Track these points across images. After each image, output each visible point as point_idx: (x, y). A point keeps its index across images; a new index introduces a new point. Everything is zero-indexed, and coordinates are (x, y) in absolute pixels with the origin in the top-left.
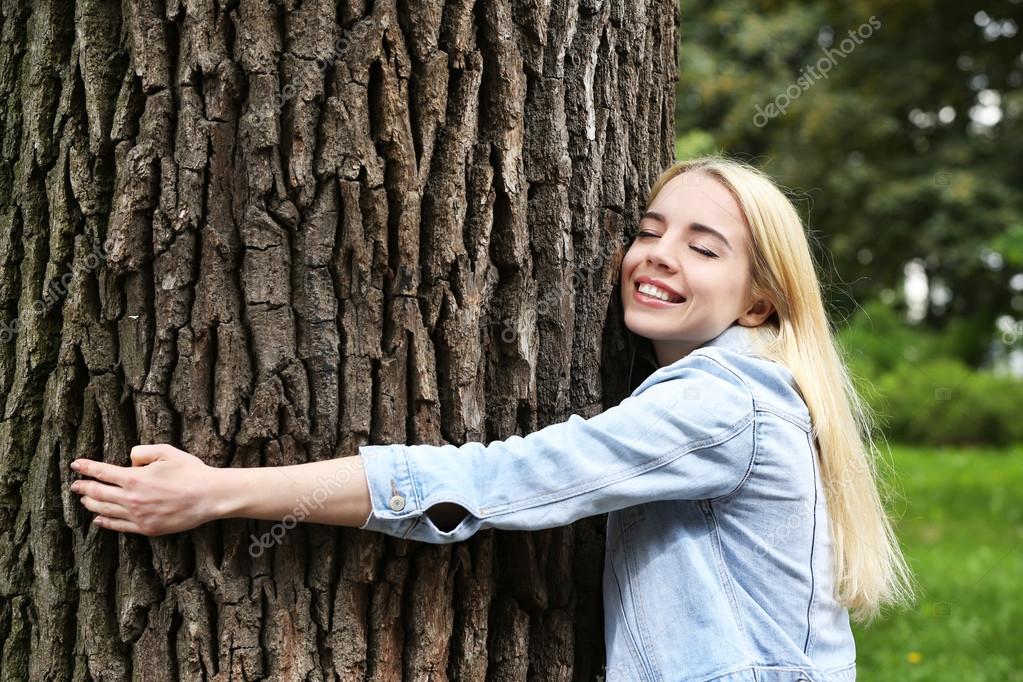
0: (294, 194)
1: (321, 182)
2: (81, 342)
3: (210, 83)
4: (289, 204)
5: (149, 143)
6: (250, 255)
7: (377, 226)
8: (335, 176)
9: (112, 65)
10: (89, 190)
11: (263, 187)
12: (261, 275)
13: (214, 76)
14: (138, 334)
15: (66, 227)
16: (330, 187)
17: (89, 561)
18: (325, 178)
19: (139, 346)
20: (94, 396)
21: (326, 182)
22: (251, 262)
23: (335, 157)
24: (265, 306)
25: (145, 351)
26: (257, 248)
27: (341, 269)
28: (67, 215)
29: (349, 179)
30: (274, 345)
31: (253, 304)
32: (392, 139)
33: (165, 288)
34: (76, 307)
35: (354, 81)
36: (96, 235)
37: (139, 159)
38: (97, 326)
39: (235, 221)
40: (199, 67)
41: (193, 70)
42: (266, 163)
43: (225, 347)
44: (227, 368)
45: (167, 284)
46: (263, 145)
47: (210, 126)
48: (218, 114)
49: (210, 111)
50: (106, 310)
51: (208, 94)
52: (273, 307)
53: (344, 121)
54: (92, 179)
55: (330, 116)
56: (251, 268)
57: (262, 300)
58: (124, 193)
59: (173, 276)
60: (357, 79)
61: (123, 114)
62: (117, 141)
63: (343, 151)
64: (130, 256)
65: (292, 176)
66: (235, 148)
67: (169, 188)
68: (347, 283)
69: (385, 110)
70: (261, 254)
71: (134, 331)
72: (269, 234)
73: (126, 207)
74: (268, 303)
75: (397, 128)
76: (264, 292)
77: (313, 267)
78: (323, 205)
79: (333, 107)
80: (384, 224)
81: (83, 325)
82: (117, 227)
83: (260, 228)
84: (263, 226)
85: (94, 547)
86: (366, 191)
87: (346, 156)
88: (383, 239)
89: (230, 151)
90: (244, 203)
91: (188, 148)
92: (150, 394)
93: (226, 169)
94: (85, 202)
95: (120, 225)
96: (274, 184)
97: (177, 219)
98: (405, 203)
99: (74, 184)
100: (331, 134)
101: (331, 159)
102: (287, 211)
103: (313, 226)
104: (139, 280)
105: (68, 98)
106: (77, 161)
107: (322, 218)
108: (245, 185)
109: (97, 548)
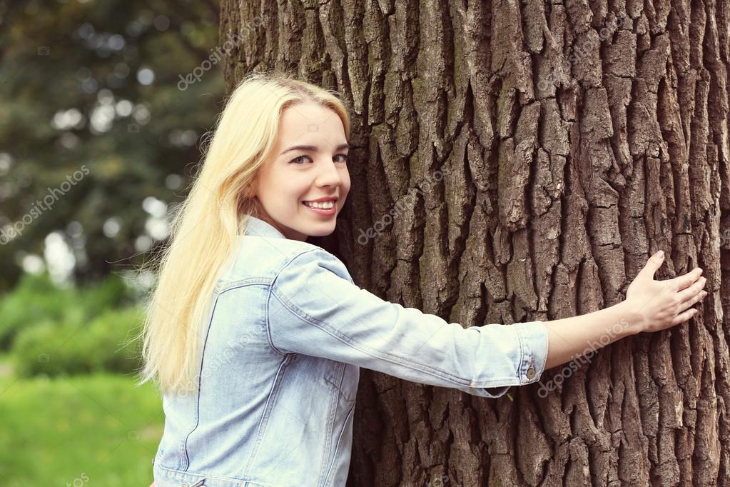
0: (623, 168)
1: (635, 159)
2: (485, 280)
3: (565, 96)
4: (621, 176)
5: (531, 138)
6: (600, 212)
7: (669, 187)
8: (645, 156)
9: (494, 85)
10: (483, 173)
11: (607, 165)
12: (607, 225)
13: (570, 91)
14: (526, 272)
15: (465, 200)
16: (640, 163)
17: (505, 433)
18: (638, 157)
19: (527, 280)
20: (501, 317)
21: (638, 160)
22: (601, 217)
23: (643, 143)
24: (611, 246)
25: (532, 283)
26: (604, 207)
27: (649, 218)
28: (467, 192)
29: (654, 157)
30: (617, 272)
31: (604, 245)
32: (672, 129)
33: (550, 238)
34: (482, 256)
35: (650, 91)
36: (490, 205)
37: (525, 151)
38: (495, 268)
39: (584, 190)
40: (562, 85)
41: (557, 88)
42: (606, 149)
43: (590, 276)
44: (592, 290)
45: (551, 235)
46: (606, 137)
47: (570, 125)
48: (573, 117)
49: (565, 115)
50: (500, 257)
51: (564, 103)
52: (616, 247)
53: (647, 118)
54: (485, 166)
55: (637, 115)
56: (601, 221)
57: (609, 242)
58: (518, 174)
59: (555, 229)
60: (652, 89)
61: (509, 119)
62: (505, 139)
63: (648, 138)
64: (522, 218)
65: (623, 157)
66: (580, 140)
67: (546, 169)
68: (653, 227)
69: (667, 110)
70: (607, 210)
71: (523, 270)
72: (611, 197)
73: (520, 183)
74: (613, 243)
75: (675, 121)
76: (610, 236)
77: (635, 217)
78: (637, 175)
79: (640, 109)
80: (673, 187)
81: (487, 268)
82: (514, 198)
83: (605, 193)
84: (606, 192)
85: (507, 423)
86: (663, 164)
87: (650, 141)
88: (672, 196)
89: (578, 142)
90: (589, 177)
91: (558, 141)
92: (543, 312)
93: (576, 154)
94: (482, 182)
95: (517, 196)
96: (612, 162)
97: (555, 190)
98: (682, 171)
99: (473, 170)
100: (639, 128)
101: (641, 144)
102: (621, 181)
103: (635, 190)
104: (525, 234)
105: (460, 109)
106: (474, 153)
107: (638, 185)
108: (589, 165)
109: (509, 424)
